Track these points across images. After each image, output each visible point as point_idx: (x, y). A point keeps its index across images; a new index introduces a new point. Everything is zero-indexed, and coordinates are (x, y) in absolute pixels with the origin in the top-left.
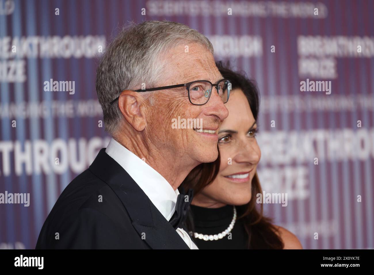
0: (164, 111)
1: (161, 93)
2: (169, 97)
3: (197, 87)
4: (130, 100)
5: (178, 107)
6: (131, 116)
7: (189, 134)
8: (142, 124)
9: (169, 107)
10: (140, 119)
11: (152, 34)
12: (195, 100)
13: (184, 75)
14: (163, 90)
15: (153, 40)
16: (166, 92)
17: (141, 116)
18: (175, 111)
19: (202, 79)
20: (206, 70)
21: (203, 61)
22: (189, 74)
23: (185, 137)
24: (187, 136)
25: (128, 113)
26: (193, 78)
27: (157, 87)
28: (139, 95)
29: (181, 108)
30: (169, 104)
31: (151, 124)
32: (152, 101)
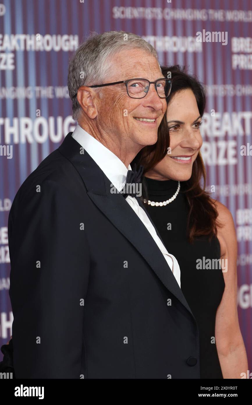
0: (109, 103)
1: (108, 89)
2: (113, 92)
3: (135, 84)
4: (86, 94)
5: (119, 100)
6: (86, 106)
7: (129, 122)
8: (94, 113)
9: (113, 99)
10: (93, 109)
11: (105, 41)
12: (134, 94)
13: (126, 74)
14: (109, 86)
15: (105, 46)
16: (111, 87)
17: (93, 106)
18: (117, 103)
19: (140, 78)
20: (144, 70)
21: (143, 63)
22: (130, 74)
23: (126, 124)
24: (128, 123)
25: (84, 104)
26: (133, 77)
27: (104, 84)
28: (91, 89)
29: (122, 101)
30: (113, 97)
31: (100, 113)
32: (101, 95)
